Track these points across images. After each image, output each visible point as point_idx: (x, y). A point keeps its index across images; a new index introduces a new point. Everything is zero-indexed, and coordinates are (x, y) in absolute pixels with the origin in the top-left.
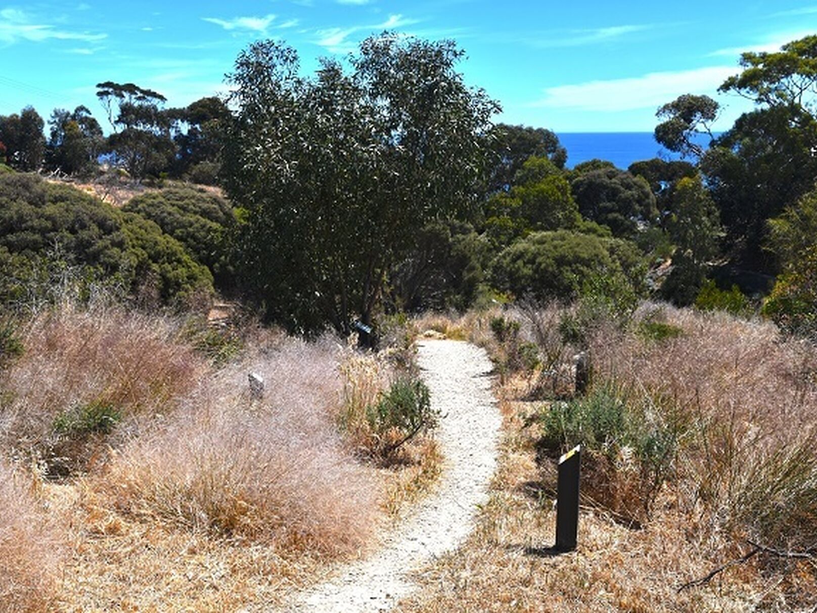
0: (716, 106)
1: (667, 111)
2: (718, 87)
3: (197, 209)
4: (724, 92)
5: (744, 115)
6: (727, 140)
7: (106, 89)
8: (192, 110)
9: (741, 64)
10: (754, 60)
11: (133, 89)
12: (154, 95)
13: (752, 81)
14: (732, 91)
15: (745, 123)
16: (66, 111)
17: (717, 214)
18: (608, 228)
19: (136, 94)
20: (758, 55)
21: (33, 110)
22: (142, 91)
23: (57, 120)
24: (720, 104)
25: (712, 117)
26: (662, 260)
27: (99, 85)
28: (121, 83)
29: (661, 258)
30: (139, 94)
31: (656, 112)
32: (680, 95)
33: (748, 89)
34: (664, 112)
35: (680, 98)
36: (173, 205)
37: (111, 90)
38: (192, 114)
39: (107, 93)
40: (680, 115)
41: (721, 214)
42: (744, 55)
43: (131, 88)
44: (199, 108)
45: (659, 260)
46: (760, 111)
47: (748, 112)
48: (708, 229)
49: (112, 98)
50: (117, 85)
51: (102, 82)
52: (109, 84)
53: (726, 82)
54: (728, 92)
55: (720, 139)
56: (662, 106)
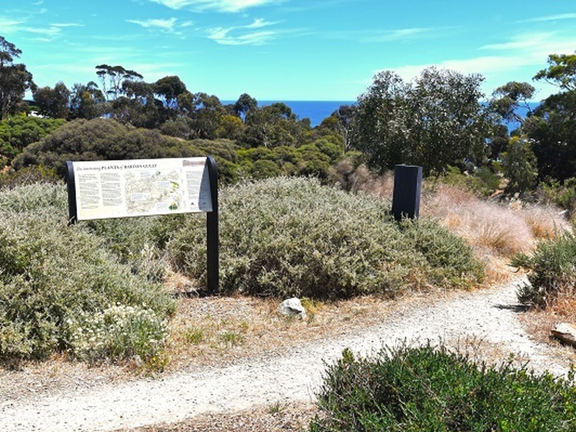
0: (533, 90)
1: (499, 92)
2: (533, 77)
3: (217, 152)
4: (537, 80)
5: (552, 96)
6: (539, 111)
7: (102, 70)
8: (159, 84)
9: (548, 62)
10: (557, 59)
11: (121, 70)
12: (135, 74)
13: (557, 73)
14: (543, 80)
15: (552, 101)
16: (82, 85)
17: (535, 160)
18: (458, 169)
19: (124, 73)
20: (559, 56)
21: (63, 84)
22: (127, 72)
23: (76, 91)
24: (535, 88)
25: (530, 97)
26: (493, 191)
27: (97, 67)
28: (113, 66)
29: (492, 189)
30: (126, 74)
31: (492, 92)
32: (509, 81)
33: (555, 79)
34: (497, 93)
35: (508, 84)
36: (202, 150)
37: (106, 70)
38: (159, 88)
39: (104, 72)
40: (509, 95)
41: (538, 160)
42: (550, 56)
43: (120, 69)
44: (164, 84)
45: (491, 190)
46: (562, 93)
47: (554, 94)
48: (530, 170)
49: (107, 76)
50: (110, 67)
51: (100, 65)
52: (104, 66)
53: (538, 74)
54: (539, 80)
55: (534, 111)
56: (496, 89)
